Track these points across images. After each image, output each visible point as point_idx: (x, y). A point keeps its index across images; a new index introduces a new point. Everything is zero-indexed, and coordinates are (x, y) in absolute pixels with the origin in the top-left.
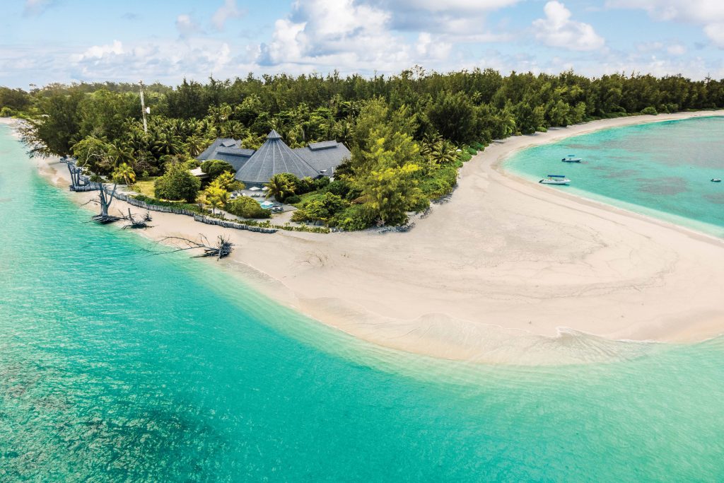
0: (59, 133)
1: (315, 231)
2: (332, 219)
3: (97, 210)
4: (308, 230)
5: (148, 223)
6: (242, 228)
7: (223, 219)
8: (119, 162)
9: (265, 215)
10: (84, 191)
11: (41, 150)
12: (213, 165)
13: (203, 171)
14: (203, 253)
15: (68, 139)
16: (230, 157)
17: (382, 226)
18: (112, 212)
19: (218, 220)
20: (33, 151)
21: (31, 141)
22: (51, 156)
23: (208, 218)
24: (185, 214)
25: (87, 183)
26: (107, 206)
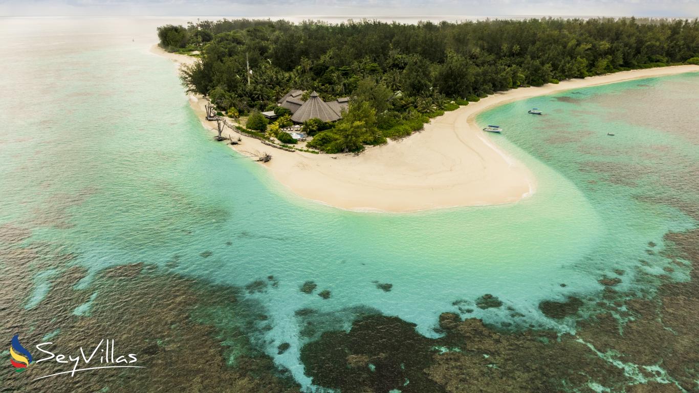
0: (202, 82)
1: (313, 152)
2: (323, 147)
3: (217, 133)
4: (309, 152)
5: (239, 142)
6: (281, 148)
7: (273, 143)
8: (230, 106)
9: (295, 142)
10: (213, 120)
11: (193, 90)
12: (280, 110)
13: (275, 113)
14: (258, 159)
15: (207, 85)
16: (293, 104)
17: (347, 152)
18: (223, 135)
19: (271, 143)
20: (188, 91)
21: (187, 84)
22: (198, 94)
23: (267, 142)
24: (258, 138)
25: (215, 115)
26: (221, 132)
